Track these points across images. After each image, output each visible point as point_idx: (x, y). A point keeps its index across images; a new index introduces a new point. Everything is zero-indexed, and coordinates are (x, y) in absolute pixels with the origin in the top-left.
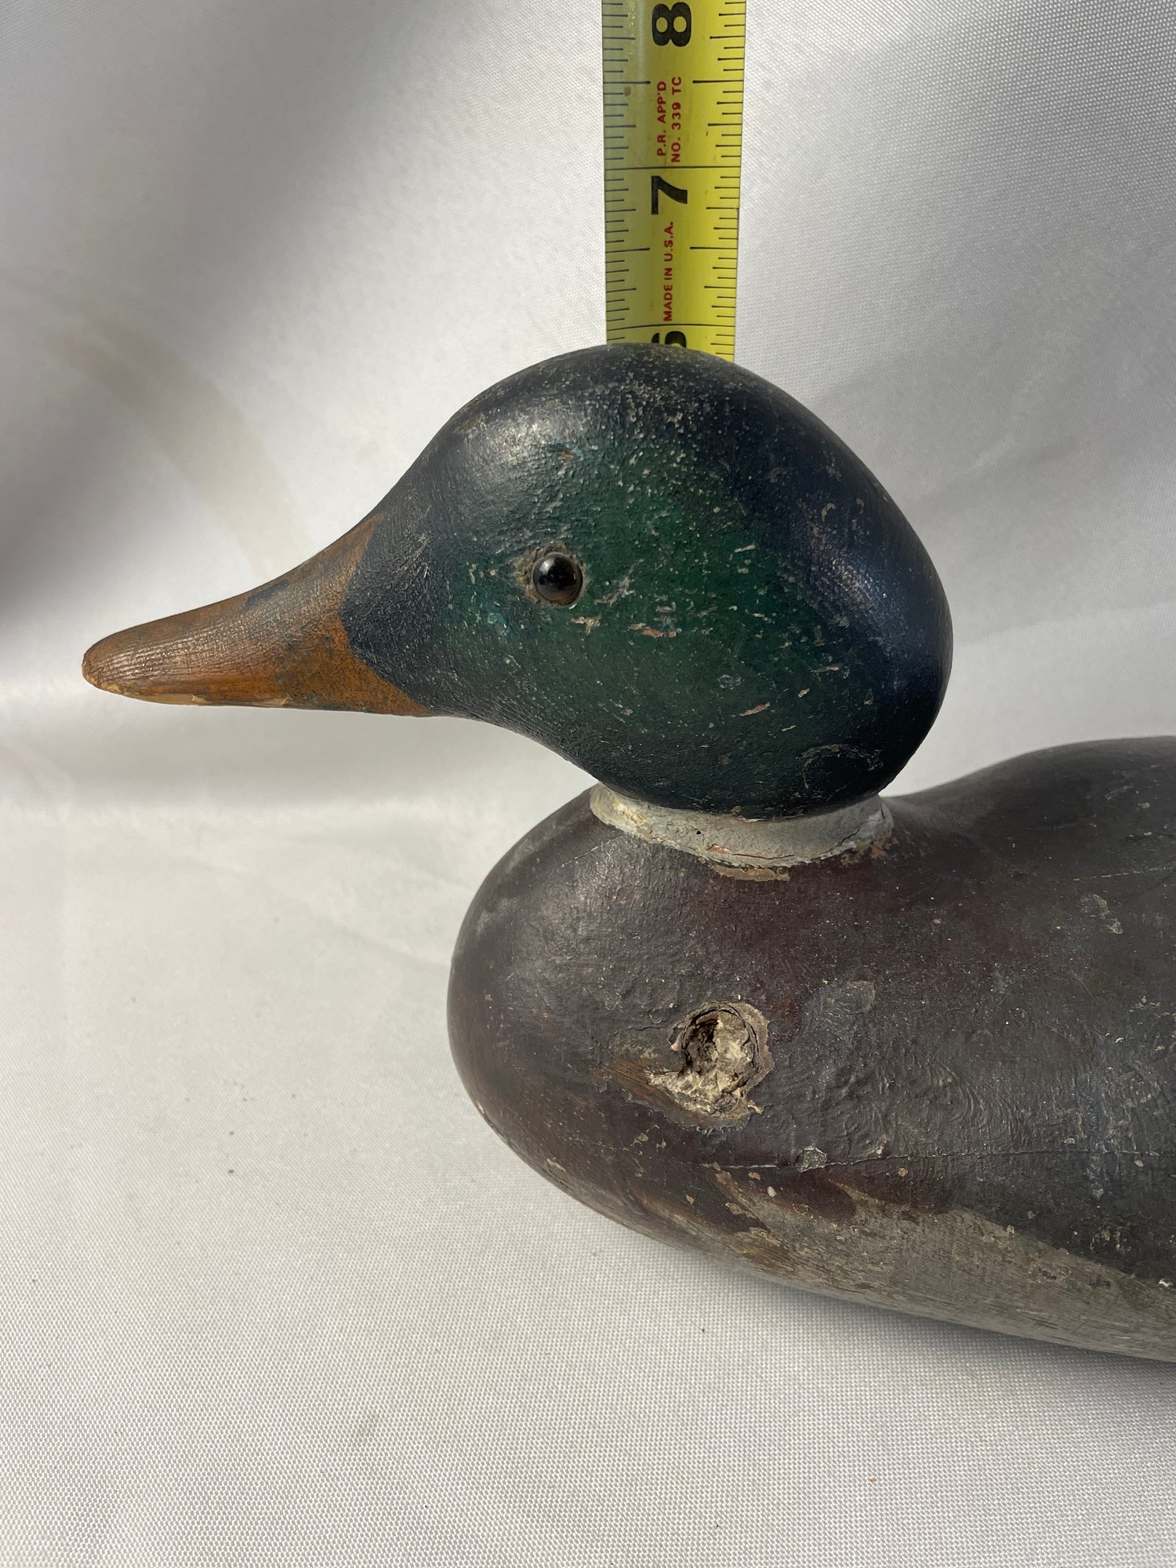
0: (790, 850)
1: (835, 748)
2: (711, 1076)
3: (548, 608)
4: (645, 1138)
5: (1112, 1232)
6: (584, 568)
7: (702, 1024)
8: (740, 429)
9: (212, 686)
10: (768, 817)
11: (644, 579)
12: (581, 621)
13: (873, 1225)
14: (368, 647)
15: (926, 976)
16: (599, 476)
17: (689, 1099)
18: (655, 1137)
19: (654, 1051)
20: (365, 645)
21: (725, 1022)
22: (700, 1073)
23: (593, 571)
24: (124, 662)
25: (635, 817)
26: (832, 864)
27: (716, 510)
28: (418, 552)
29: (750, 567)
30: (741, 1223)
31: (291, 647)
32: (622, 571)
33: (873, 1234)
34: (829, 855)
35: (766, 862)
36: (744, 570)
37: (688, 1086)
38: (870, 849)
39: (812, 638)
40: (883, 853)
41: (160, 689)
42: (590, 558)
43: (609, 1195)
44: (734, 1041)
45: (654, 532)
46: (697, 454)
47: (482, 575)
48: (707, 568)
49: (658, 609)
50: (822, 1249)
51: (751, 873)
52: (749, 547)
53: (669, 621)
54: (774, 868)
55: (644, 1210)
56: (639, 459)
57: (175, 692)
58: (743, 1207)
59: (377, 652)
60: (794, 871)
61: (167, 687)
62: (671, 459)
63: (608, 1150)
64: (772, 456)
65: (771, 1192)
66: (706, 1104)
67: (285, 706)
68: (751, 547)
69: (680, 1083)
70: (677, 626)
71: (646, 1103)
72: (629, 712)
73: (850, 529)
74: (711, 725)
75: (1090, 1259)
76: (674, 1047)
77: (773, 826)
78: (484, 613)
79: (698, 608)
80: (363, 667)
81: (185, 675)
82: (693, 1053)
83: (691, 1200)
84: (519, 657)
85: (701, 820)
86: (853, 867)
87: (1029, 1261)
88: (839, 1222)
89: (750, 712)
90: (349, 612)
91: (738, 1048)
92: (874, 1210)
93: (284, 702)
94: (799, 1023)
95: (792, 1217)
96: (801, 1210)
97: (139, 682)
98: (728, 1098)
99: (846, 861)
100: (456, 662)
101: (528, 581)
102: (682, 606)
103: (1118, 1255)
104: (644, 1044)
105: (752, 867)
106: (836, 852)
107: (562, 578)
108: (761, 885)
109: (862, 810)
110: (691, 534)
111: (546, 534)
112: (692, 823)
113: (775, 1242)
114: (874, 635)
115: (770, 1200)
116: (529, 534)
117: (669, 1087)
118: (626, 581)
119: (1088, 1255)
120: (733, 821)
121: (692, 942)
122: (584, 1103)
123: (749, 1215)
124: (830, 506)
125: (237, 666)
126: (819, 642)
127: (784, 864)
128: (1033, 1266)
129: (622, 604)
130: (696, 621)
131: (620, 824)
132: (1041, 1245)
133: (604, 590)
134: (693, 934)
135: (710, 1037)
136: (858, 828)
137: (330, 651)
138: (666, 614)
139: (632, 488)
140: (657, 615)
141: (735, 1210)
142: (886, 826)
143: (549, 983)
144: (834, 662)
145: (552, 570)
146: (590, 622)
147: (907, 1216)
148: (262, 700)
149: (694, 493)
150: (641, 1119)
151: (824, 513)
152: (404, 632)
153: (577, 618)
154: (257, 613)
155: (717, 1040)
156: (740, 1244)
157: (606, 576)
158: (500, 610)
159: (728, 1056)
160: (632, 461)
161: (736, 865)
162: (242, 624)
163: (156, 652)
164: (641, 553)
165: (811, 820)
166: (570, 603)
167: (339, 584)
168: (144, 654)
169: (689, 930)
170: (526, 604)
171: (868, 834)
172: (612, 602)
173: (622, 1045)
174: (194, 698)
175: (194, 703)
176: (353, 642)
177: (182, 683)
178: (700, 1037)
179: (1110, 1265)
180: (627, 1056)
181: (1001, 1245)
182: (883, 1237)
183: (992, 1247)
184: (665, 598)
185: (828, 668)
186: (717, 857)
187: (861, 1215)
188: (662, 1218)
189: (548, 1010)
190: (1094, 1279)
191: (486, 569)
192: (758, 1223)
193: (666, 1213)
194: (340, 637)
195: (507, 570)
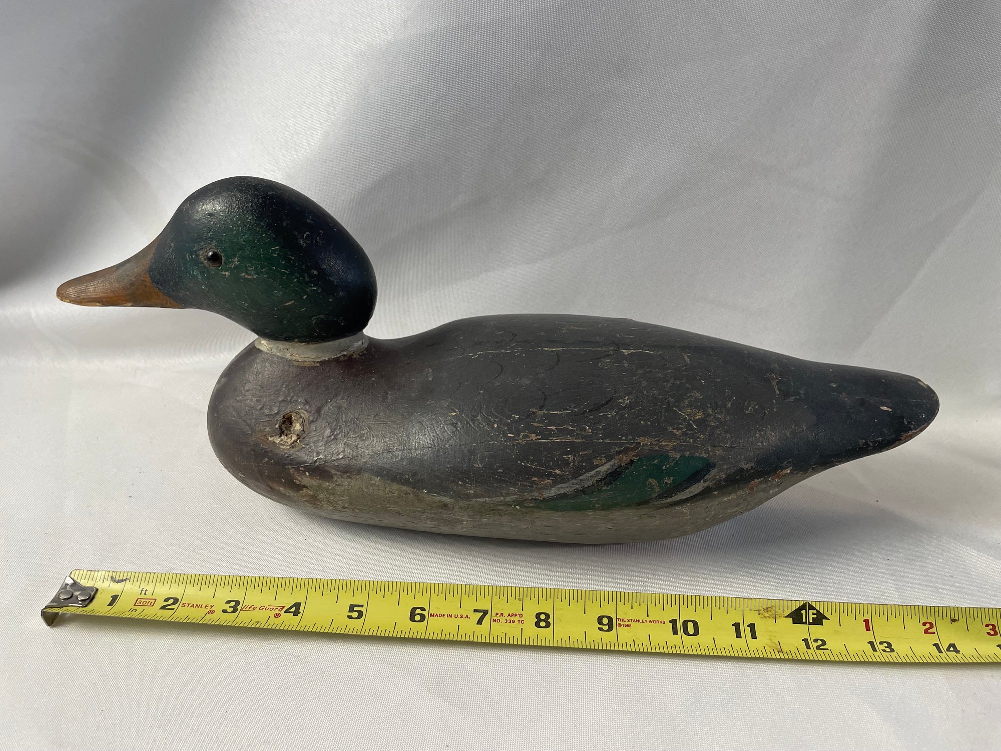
0: (320, 355)
1: (323, 317)
2: (290, 436)
3: (212, 268)
4: (267, 460)
5: (408, 475)
6: (222, 255)
7: (288, 419)
8: (272, 207)
9: (104, 299)
10: (308, 342)
11: (242, 259)
12: (224, 273)
13: (339, 482)
14: (158, 283)
15: (365, 397)
16: (224, 224)
17: (282, 444)
18: (270, 459)
19: (270, 428)
20: (157, 283)
21: (294, 417)
22: (286, 436)
23: (225, 256)
24: (71, 291)
25: (267, 345)
26: (337, 360)
27: (264, 235)
28: (171, 249)
29: (278, 254)
30: (300, 487)
31: (132, 284)
32: (234, 256)
33: (339, 485)
34: (335, 357)
35: (312, 360)
36: (276, 255)
37: (282, 440)
38: (352, 355)
39: (304, 278)
40: (358, 356)
41: (84, 301)
42: (223, 252)
43: (260, 484)
44: (298, 423)
45: (243, 243)
46: (256, 217)
47: (190, 257)
48: (263, 255)
49: (248, 268)
50: (326, 493)
51: (306, 364)
52: (276, 248)
53: (253, 272)
54: (314, 362)
55: (271, 488)
56: (237, 218)
57: (88, 302)
58: (300, 481)
59: (161, 285)
60: (322, 363)
61: (87, 300)
62: (247, 218)
63: (255, 465)
64: (284, 217)
65: (307, 474)
66: (287, 446)
67: (131, 306)
68: (277, 247)
69: (279, 440)
70: (256, 274)
71: (266, 447)
72: (247, 305)
73: (316, 241)
74: (276, 309)
75: (403, 485)
76: (277, 426)
77: (312, 346)
78: (193, 271)
79: (262, 268)
80: (157, 291)
81: (93, 295)
82: (284, 428)
83: (284, 481)
84: (206, 285)
85: (287, 345)
86: (344, 361)
87: (386, 488)
88: (329, 482)
89: (288, 304)
90: (151, 271)
91: (299, 425)
92: (339, 476)
93: (130, 304)
94: (320, 415)
95: (315, 482)
96: (317, 479)
97: (77, 298)
98: (295, 443)
99: (342, 359)
100: (187, 288)
101: (205, 259)
102: (256, 268)
103: (410, 483)
104: (267, 426)
105: (306, 361)
106: (338, 356)
107: (215, 258)
108: (309, 368)
109: (350, 341)
110: (256, 243)
111: (209, 243)
112: (285, 347)
113: (312, 493)
114: (329, 277)
115: (307, 477)
116: (203, 243)
117: (275, 441)
118: (236, 259)
119: (402, 484)
120: (297, 345)
121: (284, 389)
122: (246, 449)
123: (302, 484)
124: (307, 233)
125: (112, 291)
126: (307, 279)
127: (318, 360)
128: (387, 490)
129: (236, 267)
130: (262, 273)
131: (261, 348)
132: (388, 482)
133: (229, 262)
134: (284, 386)
135: (291, 423)
136: (349, 347)
137: (145, 286)
138: (251, 270)
139: (235, 228)
140: (248, 270)
141: (298, 483)
142: (362, 347)
143: (234, 407)
144: (314, 286)
145: (212, 255)
146: (227, 273)
147: (349, 477)
148: (122, 304)
149: (256, 230)
150: (265, 453)
151: (305, 236)
152: (169, 278)
153: (222, 272)
154: (120, 272)
155: (294, 424)
156: (302, 496)
157: (230, 257)
158: (197, 269)
159: (296, 429)
160: (235, 219)
161: (300, 361)
162: (114, 276)
163: (83, 287)
164: (239, 249)
165: (327, 344)
166: (219, 267)
167: (147, 261)
168: (78, 288)
169: (283, 385)
170: (205, 267)
171: (353, 349)
172: (233, 266)
173: (259, 427)
174: (97, 304)
175: (97, 306)
176: (153, 282)
177: (92, 298)
178: (287, 423)
179: (408, 486)
180: (261, 431)
181: (377, 483)
182: (343, 486)
183: (374, 484)
184: (250, 265)
185: (312, 288)
186: (294, 358)
187: (335, 478)
188: (276, 490)
189: (234, 417)
190: (405, 492)
191: (192, 255)
192: (305, 487)
193: (277, 488)
194: (148, 280)
195: (198, 255)
